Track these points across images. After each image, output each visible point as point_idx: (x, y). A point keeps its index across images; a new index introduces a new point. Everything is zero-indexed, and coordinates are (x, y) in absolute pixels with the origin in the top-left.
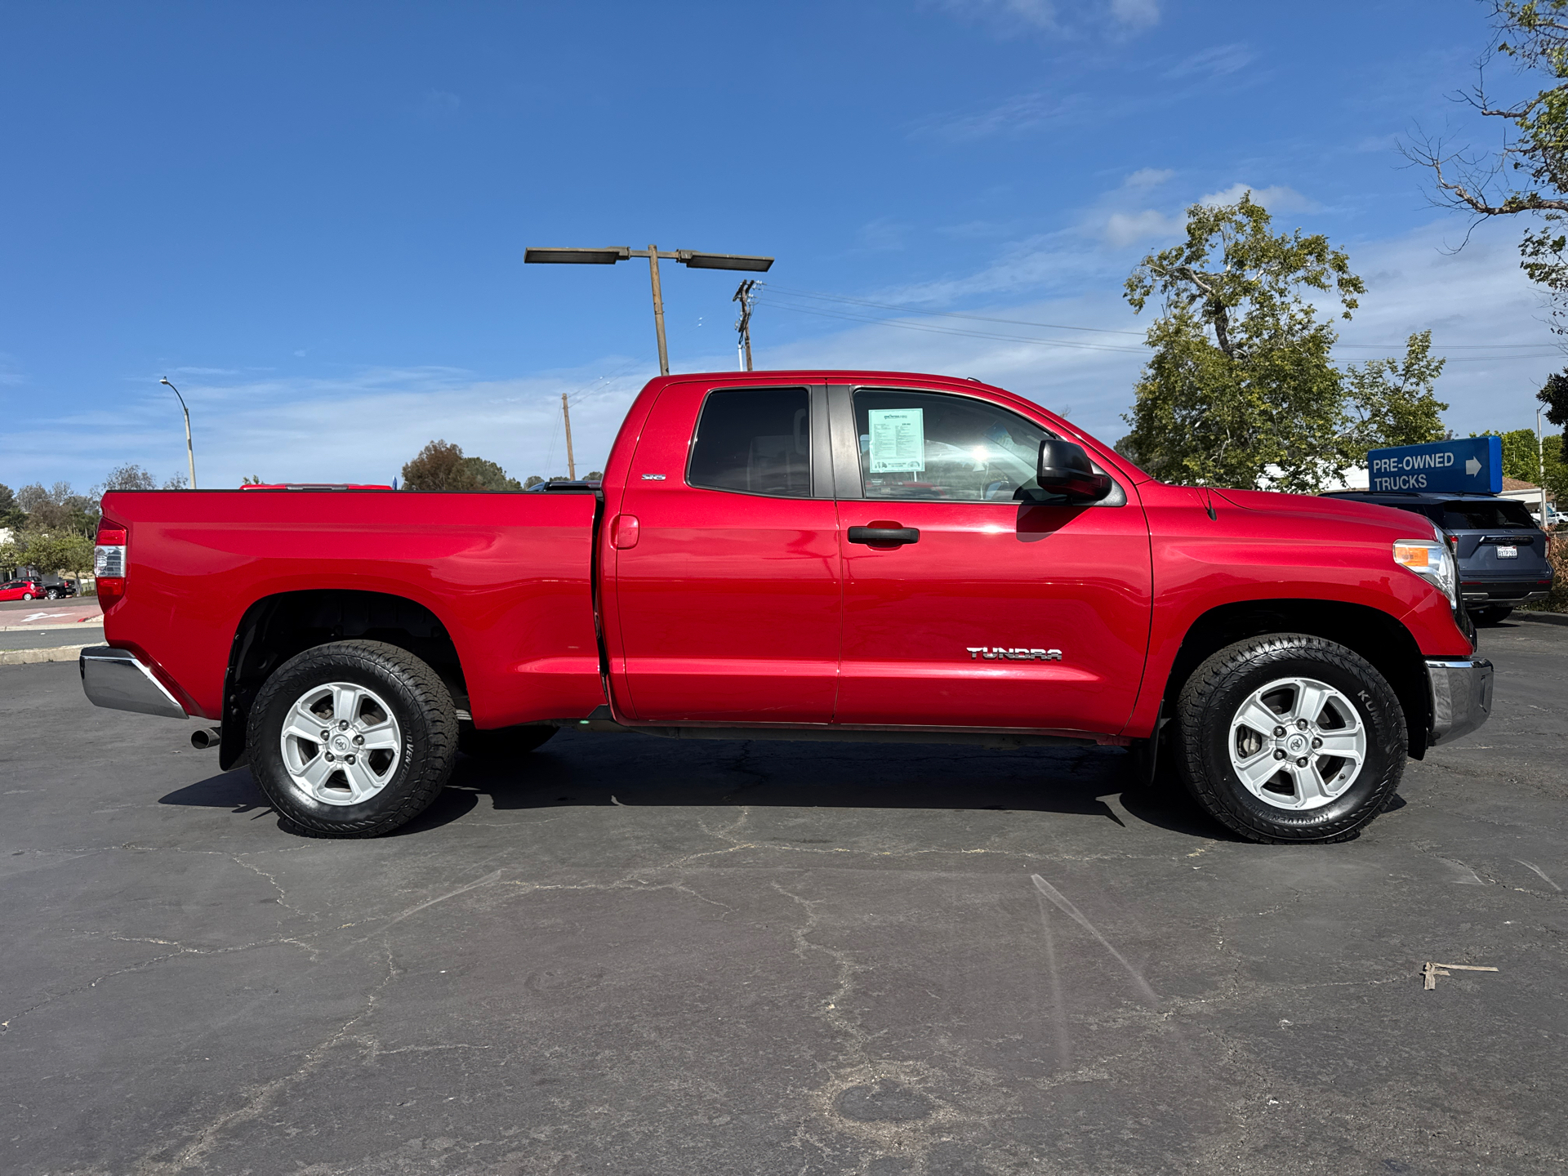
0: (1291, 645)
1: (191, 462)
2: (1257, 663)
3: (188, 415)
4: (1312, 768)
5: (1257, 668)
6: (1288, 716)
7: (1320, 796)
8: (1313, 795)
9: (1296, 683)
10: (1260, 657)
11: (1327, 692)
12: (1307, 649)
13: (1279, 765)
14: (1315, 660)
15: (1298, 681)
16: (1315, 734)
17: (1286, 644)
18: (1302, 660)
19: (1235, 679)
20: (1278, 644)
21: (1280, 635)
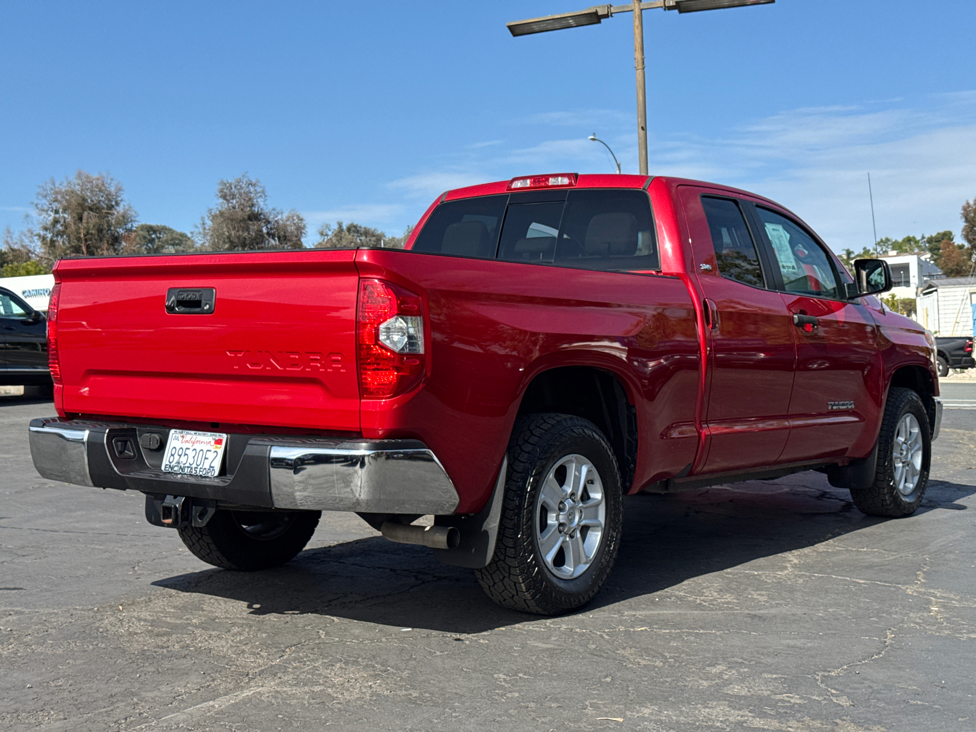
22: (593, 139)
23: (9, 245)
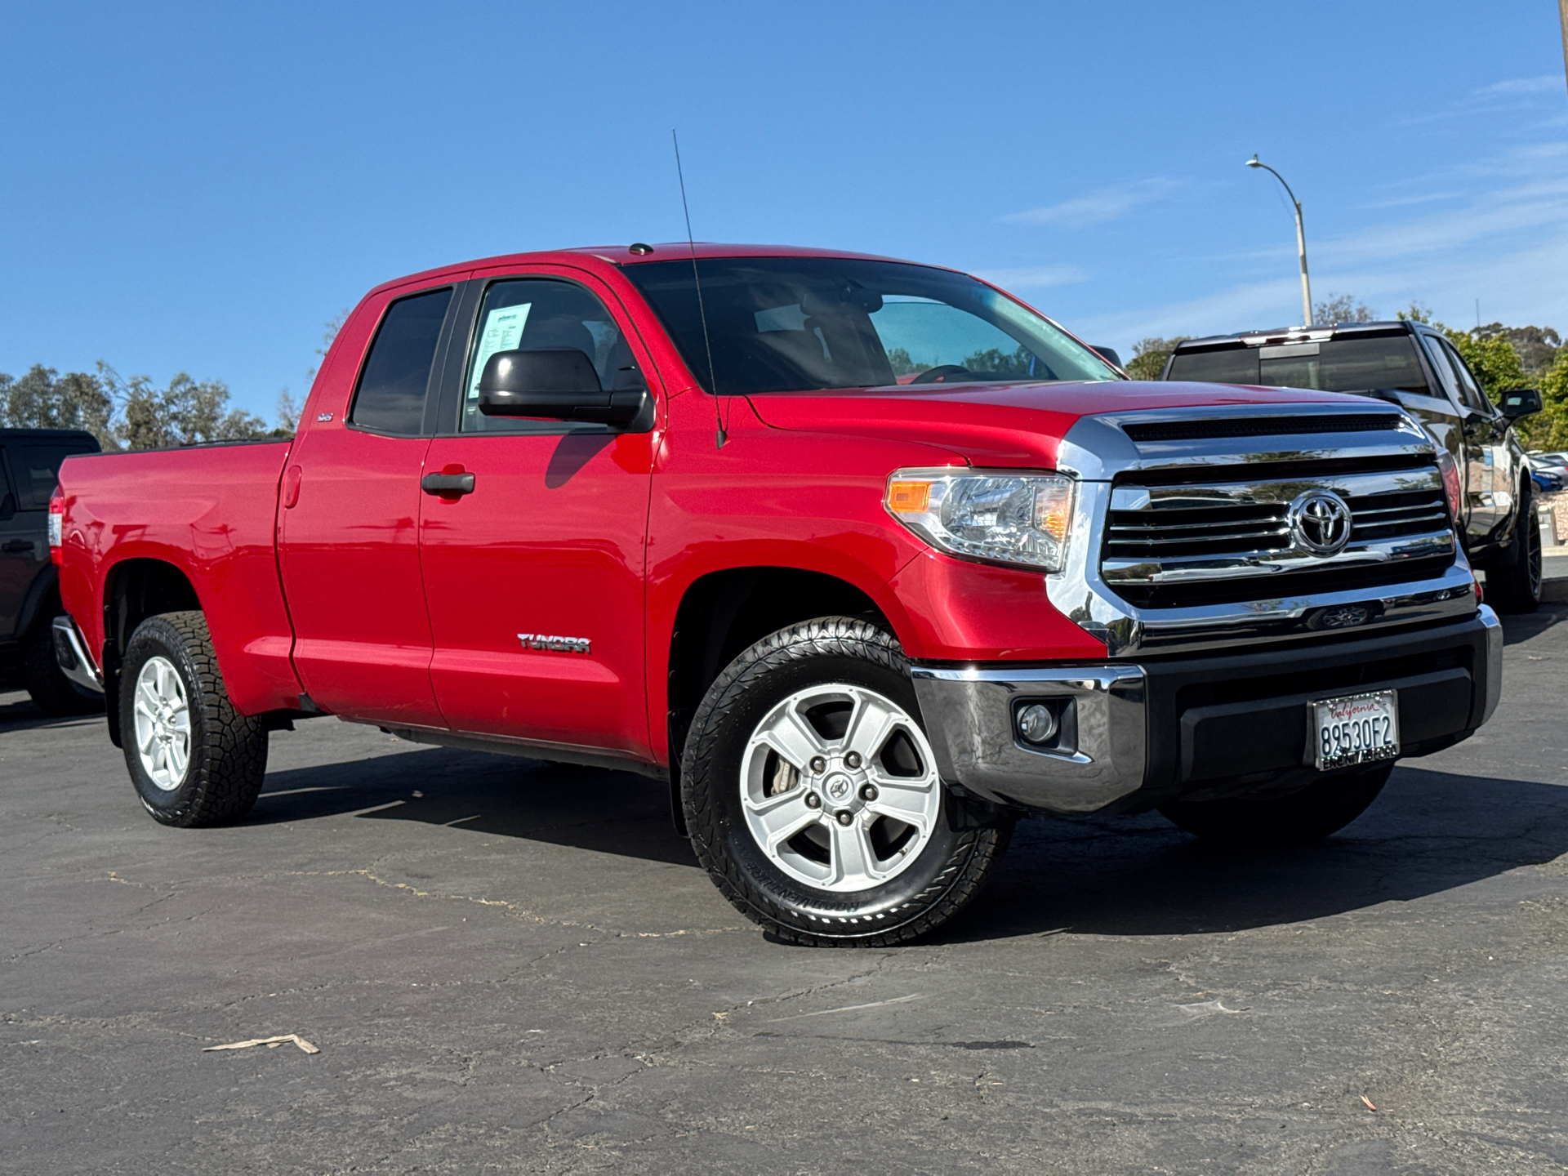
0: (849, 633)
1: (1306, 292)
2: (794, 653)
3: (1300, 213)
4: (857, 830)
5: (792, 660)
6: (831, 745)
7: (863, 875)
8: (854, 871)
9: (850, 694)
10: (802, 645)
11: (894, 715)
12: (871, 644)
13: (810, 815)
14: (876, 664)
15: (853, 692)
16: (870, 778)
17: (843, 632)
18: (858, 659)
19: (759, 670)
20: (832, 628)
21: (836, 618)
22: (1255, 165)
23: (289, 420)
